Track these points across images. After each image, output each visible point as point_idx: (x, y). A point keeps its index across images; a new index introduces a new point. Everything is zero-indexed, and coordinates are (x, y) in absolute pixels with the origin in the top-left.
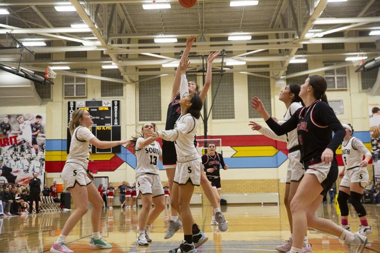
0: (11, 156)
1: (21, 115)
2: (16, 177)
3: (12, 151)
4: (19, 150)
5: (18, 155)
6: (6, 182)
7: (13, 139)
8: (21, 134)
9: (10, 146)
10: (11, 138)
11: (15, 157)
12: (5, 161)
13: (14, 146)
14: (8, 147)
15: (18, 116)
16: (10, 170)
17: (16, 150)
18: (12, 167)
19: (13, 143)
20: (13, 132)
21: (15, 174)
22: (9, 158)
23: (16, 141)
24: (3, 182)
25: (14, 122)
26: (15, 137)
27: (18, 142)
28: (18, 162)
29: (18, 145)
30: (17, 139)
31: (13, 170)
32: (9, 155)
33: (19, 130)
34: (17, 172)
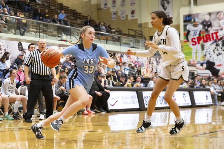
0: (214, 51)
1: (221, 12)
2: (219, 71)
3: (214, 46)
4: (221, 45)
5: (220, 50)
6: (211, 75)
7: (214, 35)
8: (222, 29)
9: (212, 41)
10: (212, 34)
11: (217, 52)
12: (208, 56)
13: (216, 41)
14: (210, 43)
15: (218, 13)
16: (213, 64)
17: (217, 45)
18: (215, 61)
19: (215, 38)
20: (214, 28)
21: (218, 68)
22: (212, 53)
23: (217, 36)
24: (208, 75)
25: (215, 19)
26: (216, 33)
27: (219, 38)
28: (220, 56)
29: (219, 40)
30: (218, 34)
31: (216, 64)
32: (212, 50)
33: (220, 26)
34: (220, 65)
